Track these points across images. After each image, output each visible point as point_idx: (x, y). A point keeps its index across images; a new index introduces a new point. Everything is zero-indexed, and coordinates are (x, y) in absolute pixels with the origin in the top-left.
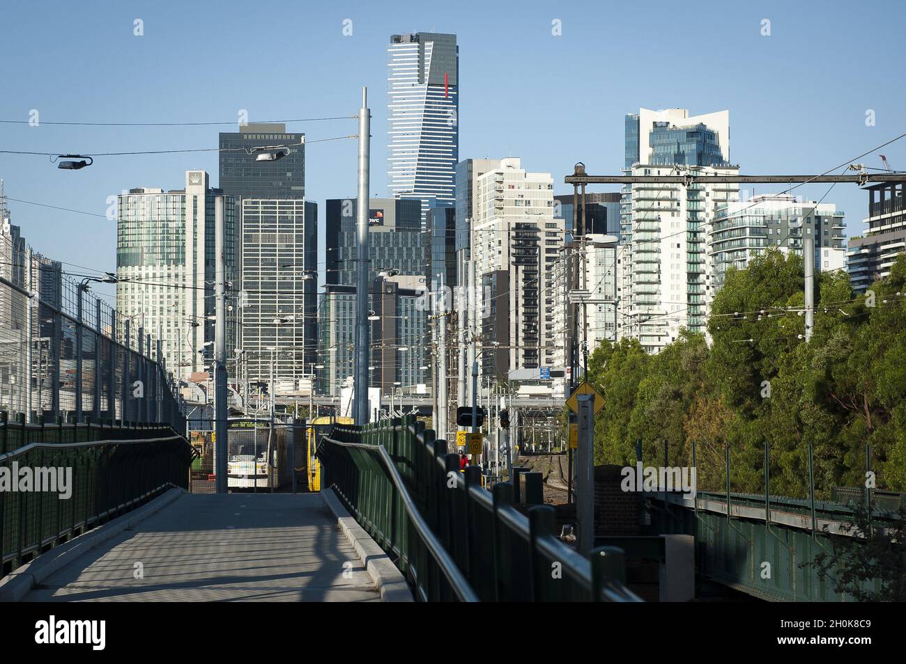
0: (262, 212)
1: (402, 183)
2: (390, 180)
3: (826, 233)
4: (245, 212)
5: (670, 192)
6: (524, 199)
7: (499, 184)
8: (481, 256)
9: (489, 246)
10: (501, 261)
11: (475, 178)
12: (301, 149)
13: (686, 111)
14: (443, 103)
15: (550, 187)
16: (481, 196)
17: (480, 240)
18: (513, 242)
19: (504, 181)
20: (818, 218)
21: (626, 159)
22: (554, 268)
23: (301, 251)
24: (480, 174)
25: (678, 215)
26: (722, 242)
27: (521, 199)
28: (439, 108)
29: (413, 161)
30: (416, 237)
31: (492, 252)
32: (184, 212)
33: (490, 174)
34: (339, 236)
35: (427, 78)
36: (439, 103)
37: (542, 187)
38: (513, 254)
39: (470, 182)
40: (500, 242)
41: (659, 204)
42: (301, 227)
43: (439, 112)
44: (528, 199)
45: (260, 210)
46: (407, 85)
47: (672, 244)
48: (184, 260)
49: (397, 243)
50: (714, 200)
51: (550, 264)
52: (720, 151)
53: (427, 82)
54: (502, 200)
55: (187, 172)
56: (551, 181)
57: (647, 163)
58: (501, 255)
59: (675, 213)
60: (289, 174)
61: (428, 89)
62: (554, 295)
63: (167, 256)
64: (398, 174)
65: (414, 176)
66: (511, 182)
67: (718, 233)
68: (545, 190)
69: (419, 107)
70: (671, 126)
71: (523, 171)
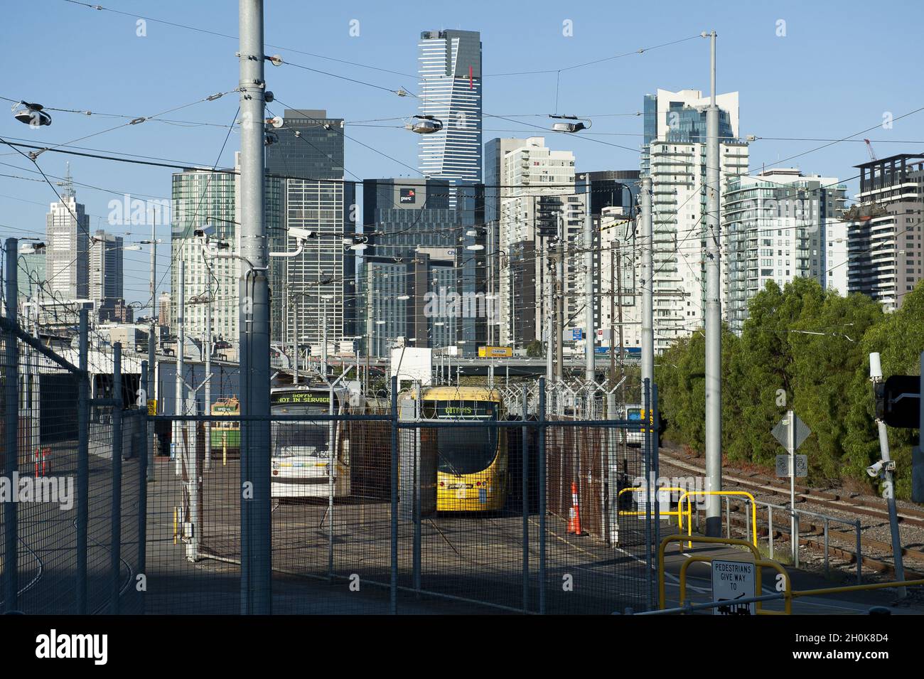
0: (305, 191)
1: (431, 165)
2: (421, 162)
3: (830, 205)
4: (290, 190)
5: (685, 167)
6: (548, 175)
7: (524, 161)
8: (508, 228)
9: (516, 218)
10: (527, 233)
11: (503, 156)
12: (341, 132)
13: (700, 92)
14: (468, 94)
15: (572, 164)
16: (509, 173)
17: (508, 213)
18: (538, 215)
19: (530, 158)
20: (823, 190)
21: (645, 137)
22: (576, 239)
23: (341, 225)
24: (507, 152)
25: (693, 189)
26: (735, 213)
27: (545, 175)
28: (465, 98)
29: (442, 145)
30: (444, 214)
31: (519, 224)
32: (233, 189)
33: (517, 152)
34: (375, 213)
35: (454, 70)
36: (465, 94)
37: (565, 164)
38: (538, 226)
39: (498, 159)
40: (526, 214)
41: (675, 178)
42: (341, 204)
43: (465, 102)
44: (552, 175)
45: (303, 189)
46: (435, 77)
47: (688, 216)
48: (233, 233)
49: (428, 219)
50: (725, 175)
51: (572, 235)
52: (731, 129)
53: (453, 75)
54: (527, 176)
55: (237, 153)
56: (573, 159)
57: (664, 140)
58: (527, 227)
59: (690, 186)
60: (330, 156)
61: (455, 81)
62: (576, 263)
63: (218, 229)
64: (428, 157)
65: (442, 159)
66: (537, 159)
67: (730, 205)
68: (567, 167)
69: (446, 97)
70: (686, 106)
71: (547, 149)
